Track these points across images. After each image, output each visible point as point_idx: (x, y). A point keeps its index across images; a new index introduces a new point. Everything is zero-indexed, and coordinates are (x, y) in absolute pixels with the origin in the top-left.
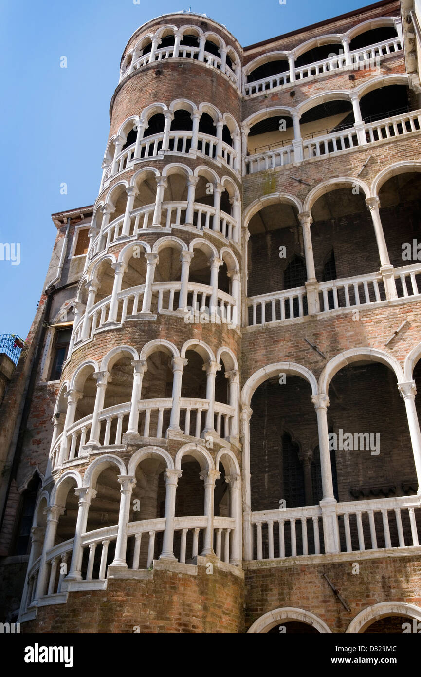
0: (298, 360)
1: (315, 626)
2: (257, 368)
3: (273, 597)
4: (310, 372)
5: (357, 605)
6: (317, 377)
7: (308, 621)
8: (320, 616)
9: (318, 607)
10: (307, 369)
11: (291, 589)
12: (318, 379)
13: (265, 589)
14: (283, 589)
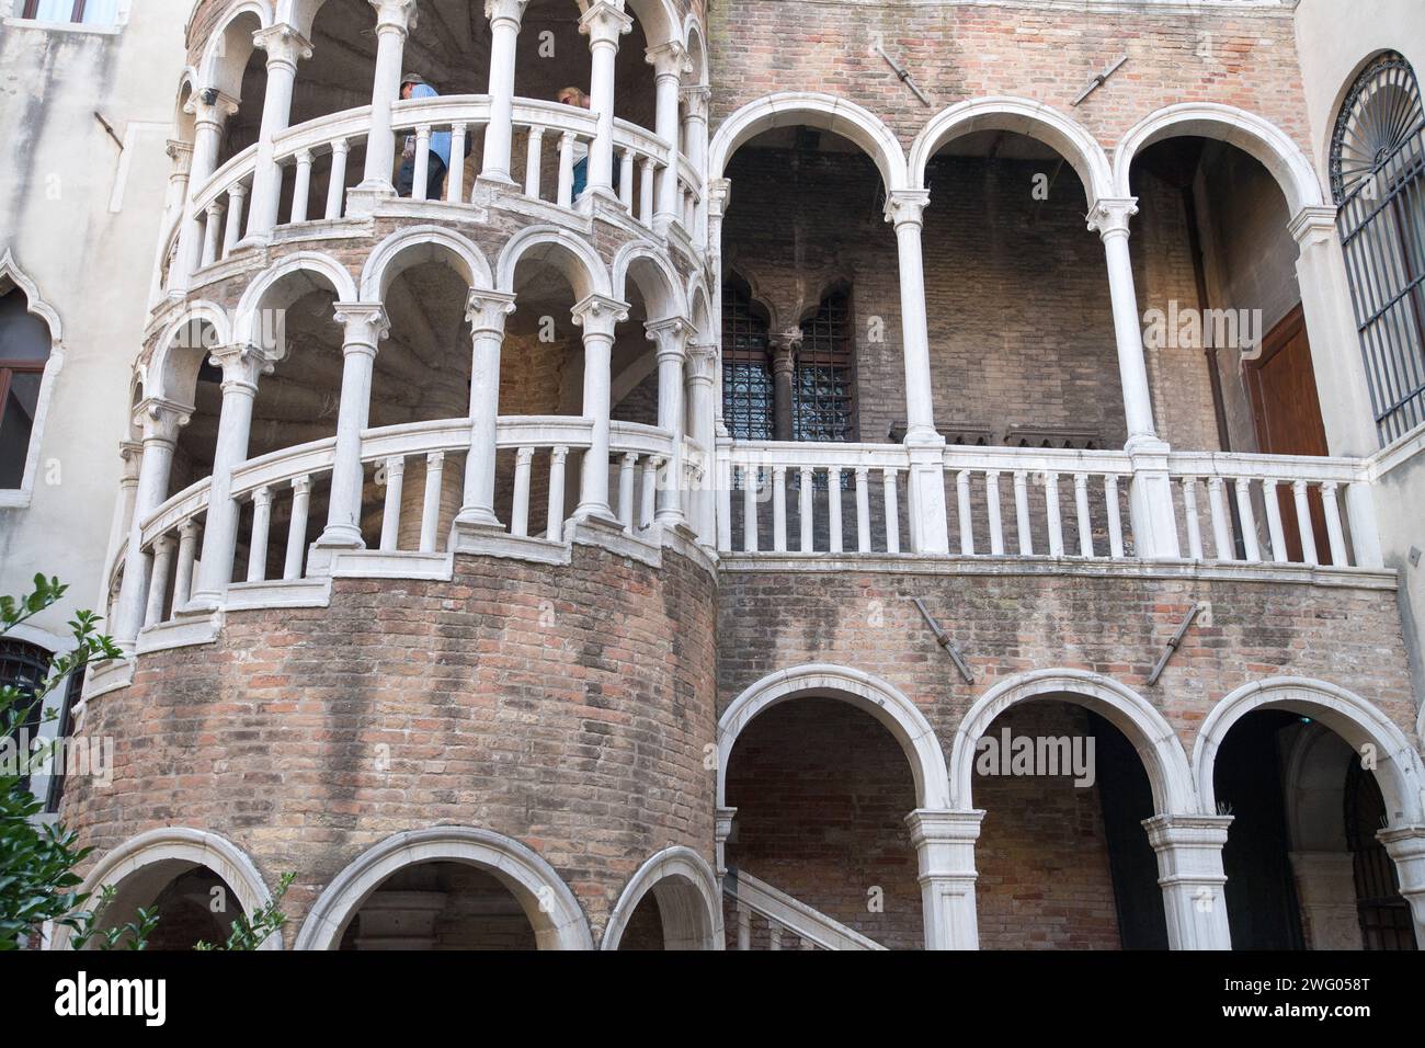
0: (858, 93)
1: (890, 707)
2: (751, 96)
3: (790, 639)
4: (888, 132)
5: (988, 671)
6: (907, 146)
7: (873, 696)
8: (904, 687)
9: (898, 670)
10: (881, 124)
11: (835, 624)
12: (906, 151)
13: (768, 619)
14: (815, 624)
